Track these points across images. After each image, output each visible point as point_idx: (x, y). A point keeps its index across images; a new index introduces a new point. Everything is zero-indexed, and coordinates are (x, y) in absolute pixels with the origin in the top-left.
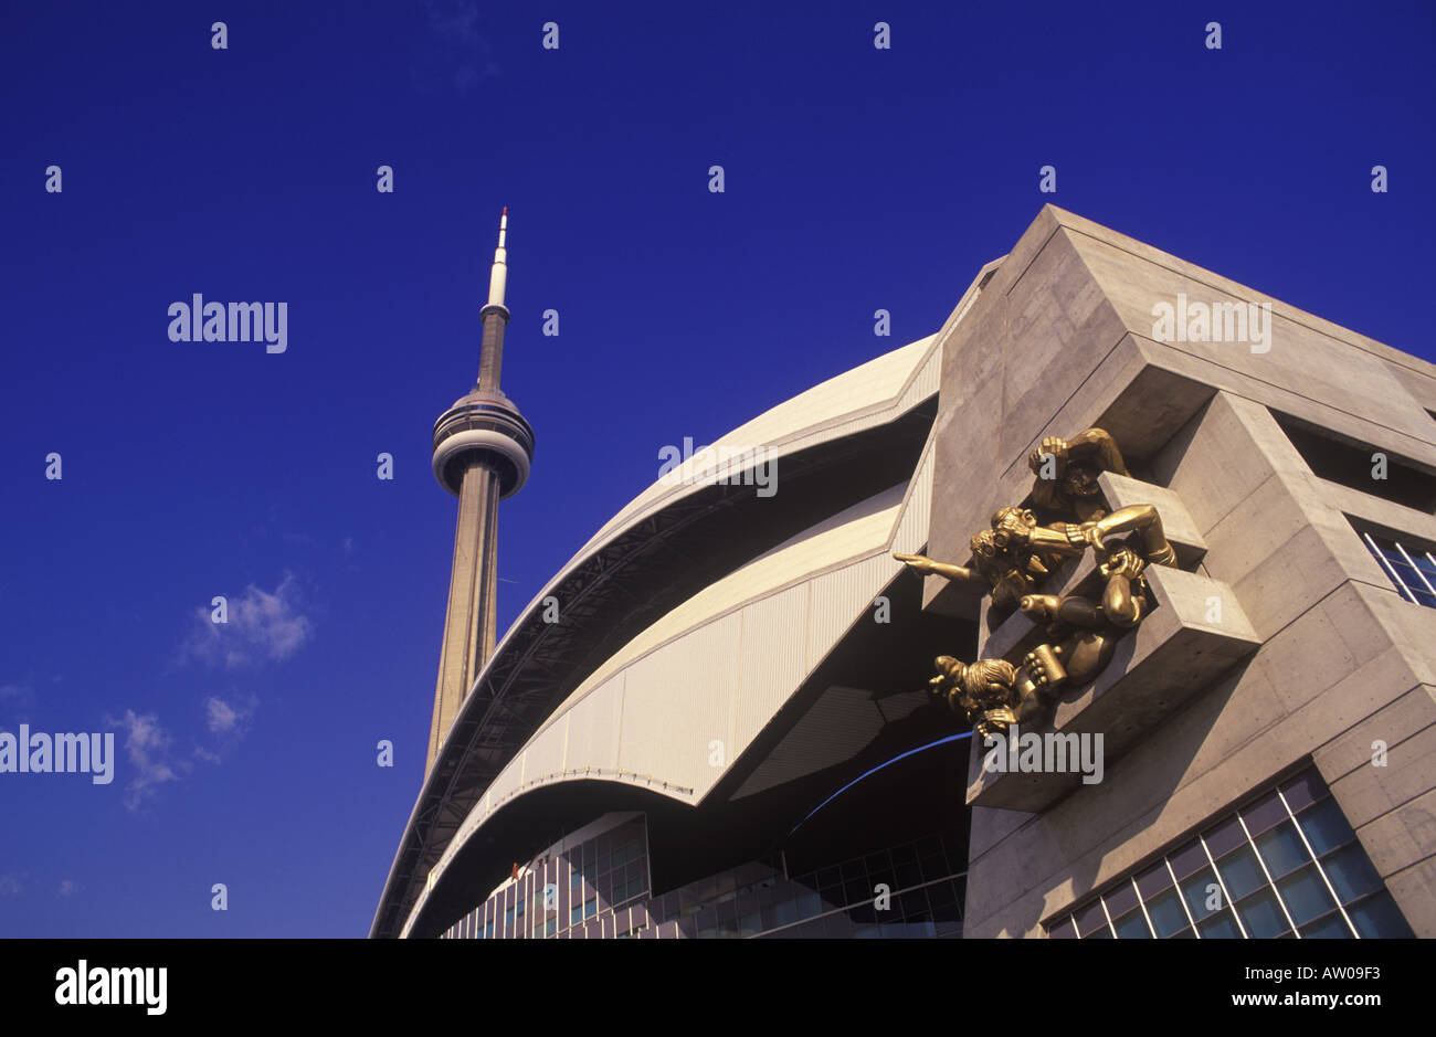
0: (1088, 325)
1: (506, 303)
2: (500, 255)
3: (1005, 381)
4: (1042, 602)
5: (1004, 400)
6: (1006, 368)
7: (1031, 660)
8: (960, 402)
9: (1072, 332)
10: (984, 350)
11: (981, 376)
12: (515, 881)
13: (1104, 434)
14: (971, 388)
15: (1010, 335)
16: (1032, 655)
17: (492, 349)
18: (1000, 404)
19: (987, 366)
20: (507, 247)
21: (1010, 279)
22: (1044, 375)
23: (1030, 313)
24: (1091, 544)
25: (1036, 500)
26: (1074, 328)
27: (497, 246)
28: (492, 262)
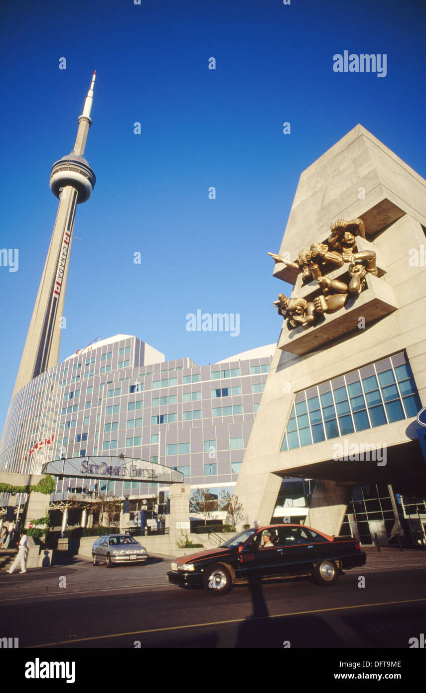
0: (365, 178)
1: (90, 116)
2: (91, 93)
3: (325, 193)
4: (325, 280)
5: (323, 201)
6: (326, 188)
7: (317, 301)
8: (304, 198)
9: (357, 179)
10: (319, 179)
11: (315, 190)
12: (77, 355)
13: (362, 222)
14: (310, 194)
15: (331, 175)
16: (317, 299)
17: (82, 136)
18: (321, 202)
19: (319, 186)
20: (94, 90)
21: (336, 152)
22: (342, 194)
23: (341, 168)
24: (350, 261)
25: (329, 241)
26: (359, 178)
27: (89, 89)
28: (86, 95)
